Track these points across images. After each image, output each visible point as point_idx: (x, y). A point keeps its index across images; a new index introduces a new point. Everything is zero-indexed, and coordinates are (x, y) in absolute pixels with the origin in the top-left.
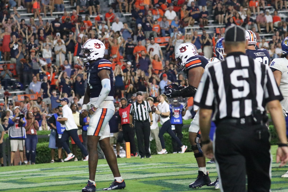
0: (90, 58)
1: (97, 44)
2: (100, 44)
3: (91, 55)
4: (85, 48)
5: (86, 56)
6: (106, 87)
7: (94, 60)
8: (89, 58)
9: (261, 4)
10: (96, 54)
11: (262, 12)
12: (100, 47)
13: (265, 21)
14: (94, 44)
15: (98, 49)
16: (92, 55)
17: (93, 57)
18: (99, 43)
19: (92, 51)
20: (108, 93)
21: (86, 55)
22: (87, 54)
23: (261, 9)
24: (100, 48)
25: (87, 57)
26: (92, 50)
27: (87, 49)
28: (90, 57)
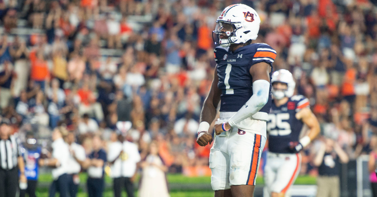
0: (235, 39)
1: (247, 14)
2: (253, 15)
3: (236, 33)
4: (227, 20)
5: (228, 35)
6: (261, 96)
7: (241, 43)
8: (232, 38)
9: (99, 4)
10: (246, 32)
11: (102, 17)
12: (253, 19)
13: (106, 30)
14: (244, 14)
15: (250, 22)
16: (239, 33)
17: (240, 38)
18: (251, 13)
19: (240, 26)
20: (261, 106)
21: (228, 33)
22: (230, 32)
23: (101, 12)
24: (254, 21)
25: (228, 37)
26: (239, 24)
27: (230, 22)
28: (235, 37)
